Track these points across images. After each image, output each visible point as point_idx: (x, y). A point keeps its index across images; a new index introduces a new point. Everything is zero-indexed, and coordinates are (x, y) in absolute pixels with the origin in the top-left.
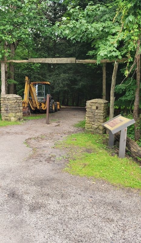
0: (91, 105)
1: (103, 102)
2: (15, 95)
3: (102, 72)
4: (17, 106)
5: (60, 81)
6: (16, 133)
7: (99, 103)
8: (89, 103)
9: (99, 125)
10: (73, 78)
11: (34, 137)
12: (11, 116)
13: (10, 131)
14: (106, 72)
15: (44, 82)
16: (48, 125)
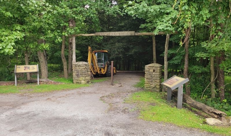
0: (149, 69)
1: (158, 66)
2: (84, 62)
3: (152, 41)
4: (86, 71)
5: (115, 49)
6: (90, 93)
7: (156, 67)
8: (147, 67)
9: (156, 84)
10: (126, 47)
11: (106, 95)
12: (82, 80)
13: (85, 92)
14: (156, 41)
15: (103, 51)
16: (113, 86)
